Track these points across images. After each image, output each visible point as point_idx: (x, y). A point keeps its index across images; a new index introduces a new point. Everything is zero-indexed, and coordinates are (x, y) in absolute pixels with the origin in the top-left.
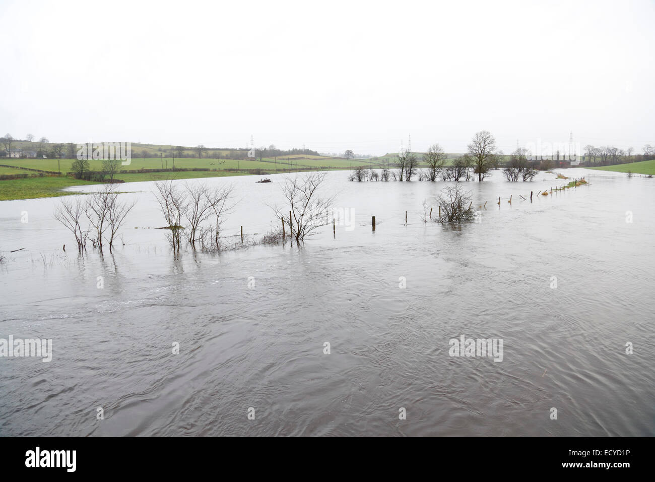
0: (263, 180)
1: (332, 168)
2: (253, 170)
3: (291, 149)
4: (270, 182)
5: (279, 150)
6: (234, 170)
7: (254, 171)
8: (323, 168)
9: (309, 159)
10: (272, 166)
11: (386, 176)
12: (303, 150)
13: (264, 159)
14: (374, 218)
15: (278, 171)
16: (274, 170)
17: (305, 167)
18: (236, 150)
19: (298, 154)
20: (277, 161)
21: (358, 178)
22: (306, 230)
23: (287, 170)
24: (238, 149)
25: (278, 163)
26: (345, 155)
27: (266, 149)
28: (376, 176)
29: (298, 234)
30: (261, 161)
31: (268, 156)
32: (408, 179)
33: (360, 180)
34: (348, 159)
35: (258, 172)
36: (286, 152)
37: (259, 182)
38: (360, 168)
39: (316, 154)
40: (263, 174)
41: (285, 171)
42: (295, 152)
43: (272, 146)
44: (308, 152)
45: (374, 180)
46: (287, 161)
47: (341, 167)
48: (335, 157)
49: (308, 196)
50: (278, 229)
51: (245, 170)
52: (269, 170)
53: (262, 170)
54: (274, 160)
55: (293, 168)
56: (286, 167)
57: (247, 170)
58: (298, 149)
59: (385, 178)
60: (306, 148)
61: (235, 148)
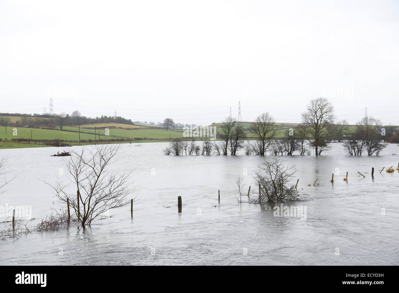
0: (60, 153)
1: (148, 139)
2: (51, 141)
3: (100, 117)
4: (70, 155)
5: (85, 118)
6: (26, 140)
7: (52, 143)
8: (138, 140)
9: (121, 128)
10: (75, 136)
11: (207, 150)
12: (114, 118)
13: (64, 128)
14: (180, 198)
15: (82, 142)
16: (76, 142)
17: (115, 138)
18: (30, 116)
19: (108, 122)
20: (81, 130)
21: (174, 151)
22: (94, 214)
23: (94, 141)
24: (32, 115)
25: (81, 133)
26: (164, 125)
27: (68, 115)
28: (198, 149)
29: (85, 219)
30: (61, 130)
31: (70, 125)
32: (234, 153)
33: (177, 154)
34: (167, 128)
35: (57, 143)
36: (94, 119)
37: (55, 155)
38: (178, 140)
39: (129, 122)
40: (63, 145)
41: (90, 142)
42: (104, 120)
43: (76, 112)
44: (120, 120)
45: (194, 154)
46: (93, 131)
47: (159, 138)
48: (151, 126)
49: (98, 172)
51: (39, 141)
52: (71, 141)
53: (62, 141)
54: (77, 129)
55: (101, 139)
56: (93, 137)
57: (43, 141)
58: (108, 116)
59: (207, 151)
60: (117, 116)
61: (29, 114)
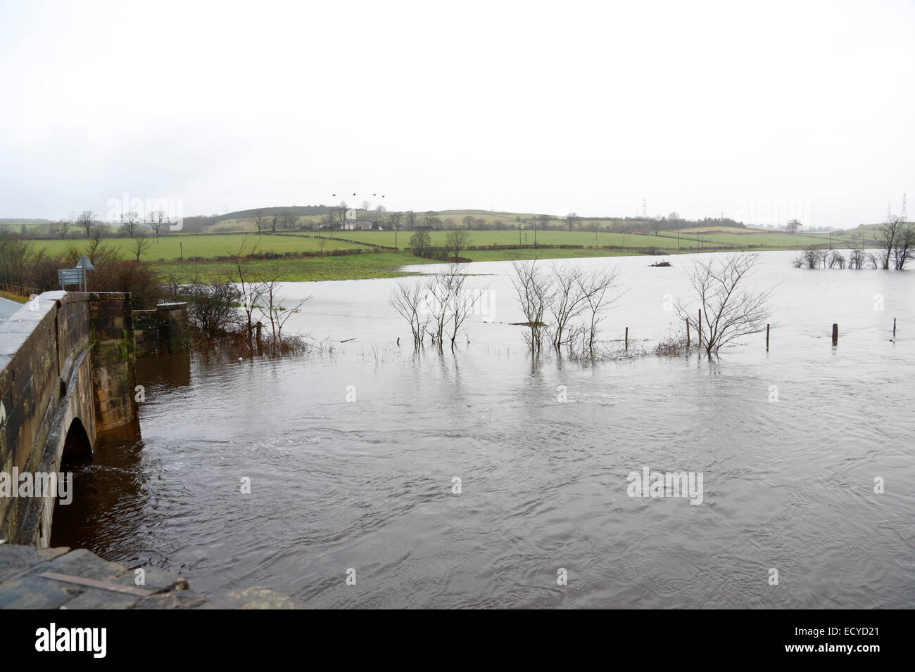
0: (659, 263)
1: (766, 247)
2: (645, 248)
3: (702, 219)
4: (670, 265)
5: (684, 220)
6: (618, 248)
7: (646, 251)
8: (751, 247)
9: (729, 232)
10: (673, 243)
11: (858, 261)
12: (721, 220)
13: (660, 233)
14: (835, 327)
15: (682, 250)
16: (674, 249)
17: (723, 246)
18: (621, 220)
19: (712, 226)
20: (681, 236)
21: (808, 263)
23: (696, 249)
24: (624, 219)
25: (681, 239)
26: (788, 228)
27: (664, 218)
28: (841, 260)
29: (711, 344)
30: (656, 236)
31: (667, 229)
32: (899, 266)
33: (812, 267)
34: (792, 233)
35: (652, 251)
36: (695, 222)
37: (653, 266)
38: (813, 248)
39: (741, 225)
40: (659, 254)
41: (691, 250)
42: (708, 223)
43: (673, 214)
44: (728, 223)
45: (837, 266)
46: (695, 237)
47: (781, 245)
48: (771, 230)
50: (680, 335)
51: (632, 248)
52: (668, 249)
53: (658, 248)
54: (676, 235)
55: (704, 246)
56: (694, 244)
57: (636, 248)
58: (713, 218)
59: (857, 263)
60: (725, 217)
61: (620, 217)
